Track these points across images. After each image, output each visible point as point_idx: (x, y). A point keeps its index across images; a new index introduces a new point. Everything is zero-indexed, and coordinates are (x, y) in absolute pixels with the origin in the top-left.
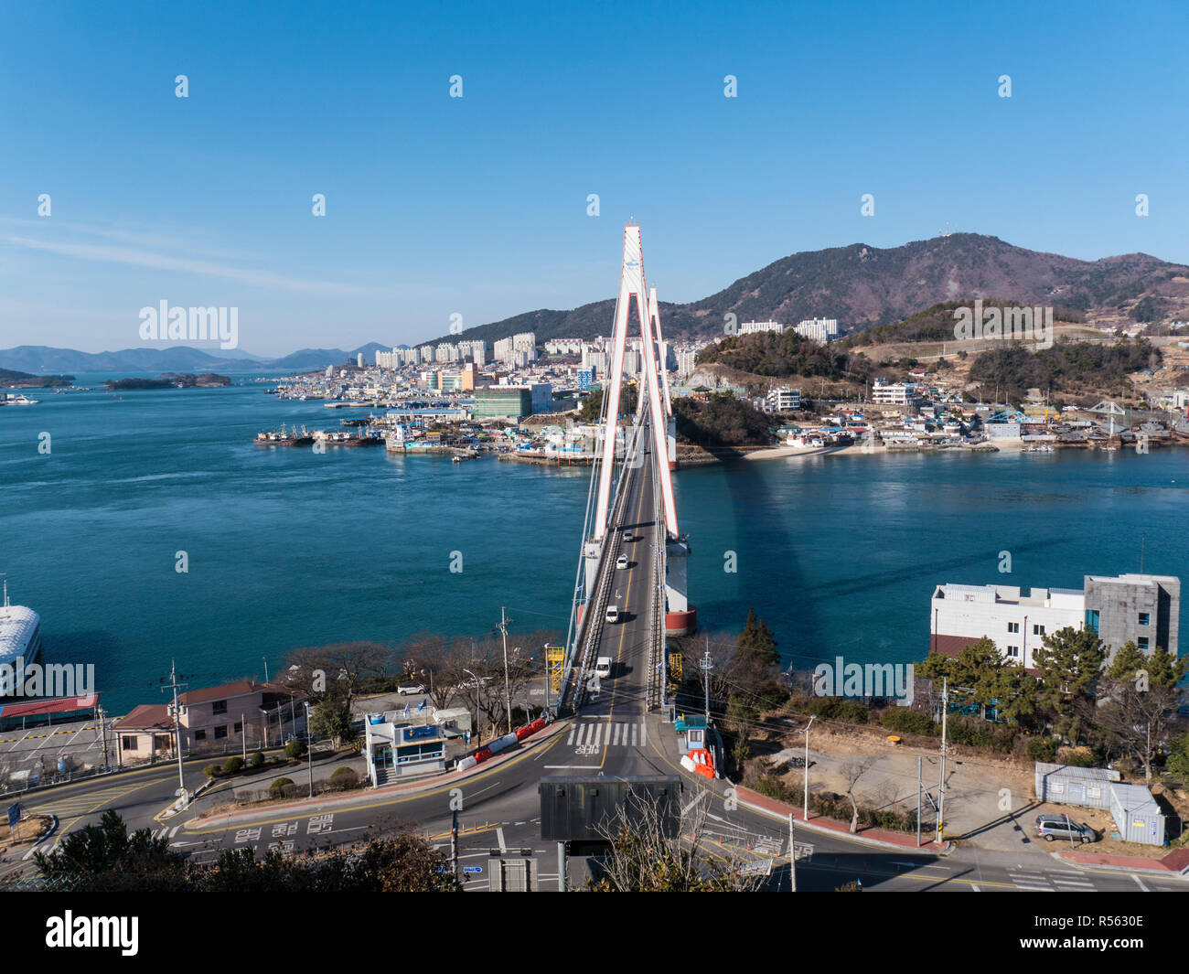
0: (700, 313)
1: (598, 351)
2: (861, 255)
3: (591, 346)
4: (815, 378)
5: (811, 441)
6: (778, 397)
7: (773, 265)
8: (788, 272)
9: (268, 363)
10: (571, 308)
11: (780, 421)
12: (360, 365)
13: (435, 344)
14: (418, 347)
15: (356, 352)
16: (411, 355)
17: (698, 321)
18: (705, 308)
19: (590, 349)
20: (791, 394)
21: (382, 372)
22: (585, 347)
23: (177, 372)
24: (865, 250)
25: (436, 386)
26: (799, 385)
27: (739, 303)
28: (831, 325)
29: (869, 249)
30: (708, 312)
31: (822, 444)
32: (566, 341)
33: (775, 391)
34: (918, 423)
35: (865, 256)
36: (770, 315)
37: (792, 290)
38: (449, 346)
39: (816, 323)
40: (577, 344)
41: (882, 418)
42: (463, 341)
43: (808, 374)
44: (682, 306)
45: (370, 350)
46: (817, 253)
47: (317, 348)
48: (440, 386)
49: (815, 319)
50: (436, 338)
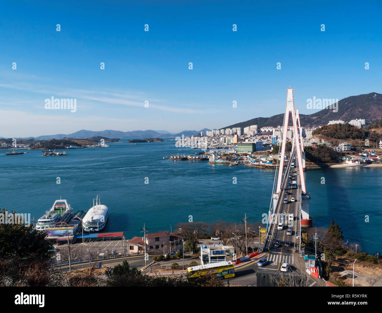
0: (314, 118)
1: (278, 131)
2: (374, 97)
3: (276, 129)
4: (357, 140)
5: (355, 162)
6: (342, 146)
8: (346, 103)
9: (174, 135)
10: (269, 117)
11: (343, 154)
12: (201, 135)
13: (225, 129)
14: (220, 130)
15: (200, 131)
16: (217, 132)
17: (313, 120)
19: (276, 130)
20: (347, 145)
21: (208, 138)
22: (274, 130)
23: (148, 137)
25: (225, 142)
26: (351, 142)
27: (328, 114)
28: (363, 121)
29: (377, 94)
30: (317, 117)
31: (360, 163)
32: (267, 127)
33: (341, 144)
35: (376, 97)
36: (340, 118)
37: (348, 109)
38: (229, 129)
39: (357, 121)
40: (271, 128)
42: (234, 127)
43: (354, 138)
44: (308, 116)
45: (205, 131)
46: (357, 96)
47: (189, 130)
48: (227, 142)
49: (357, 119)
50: (225, 127)
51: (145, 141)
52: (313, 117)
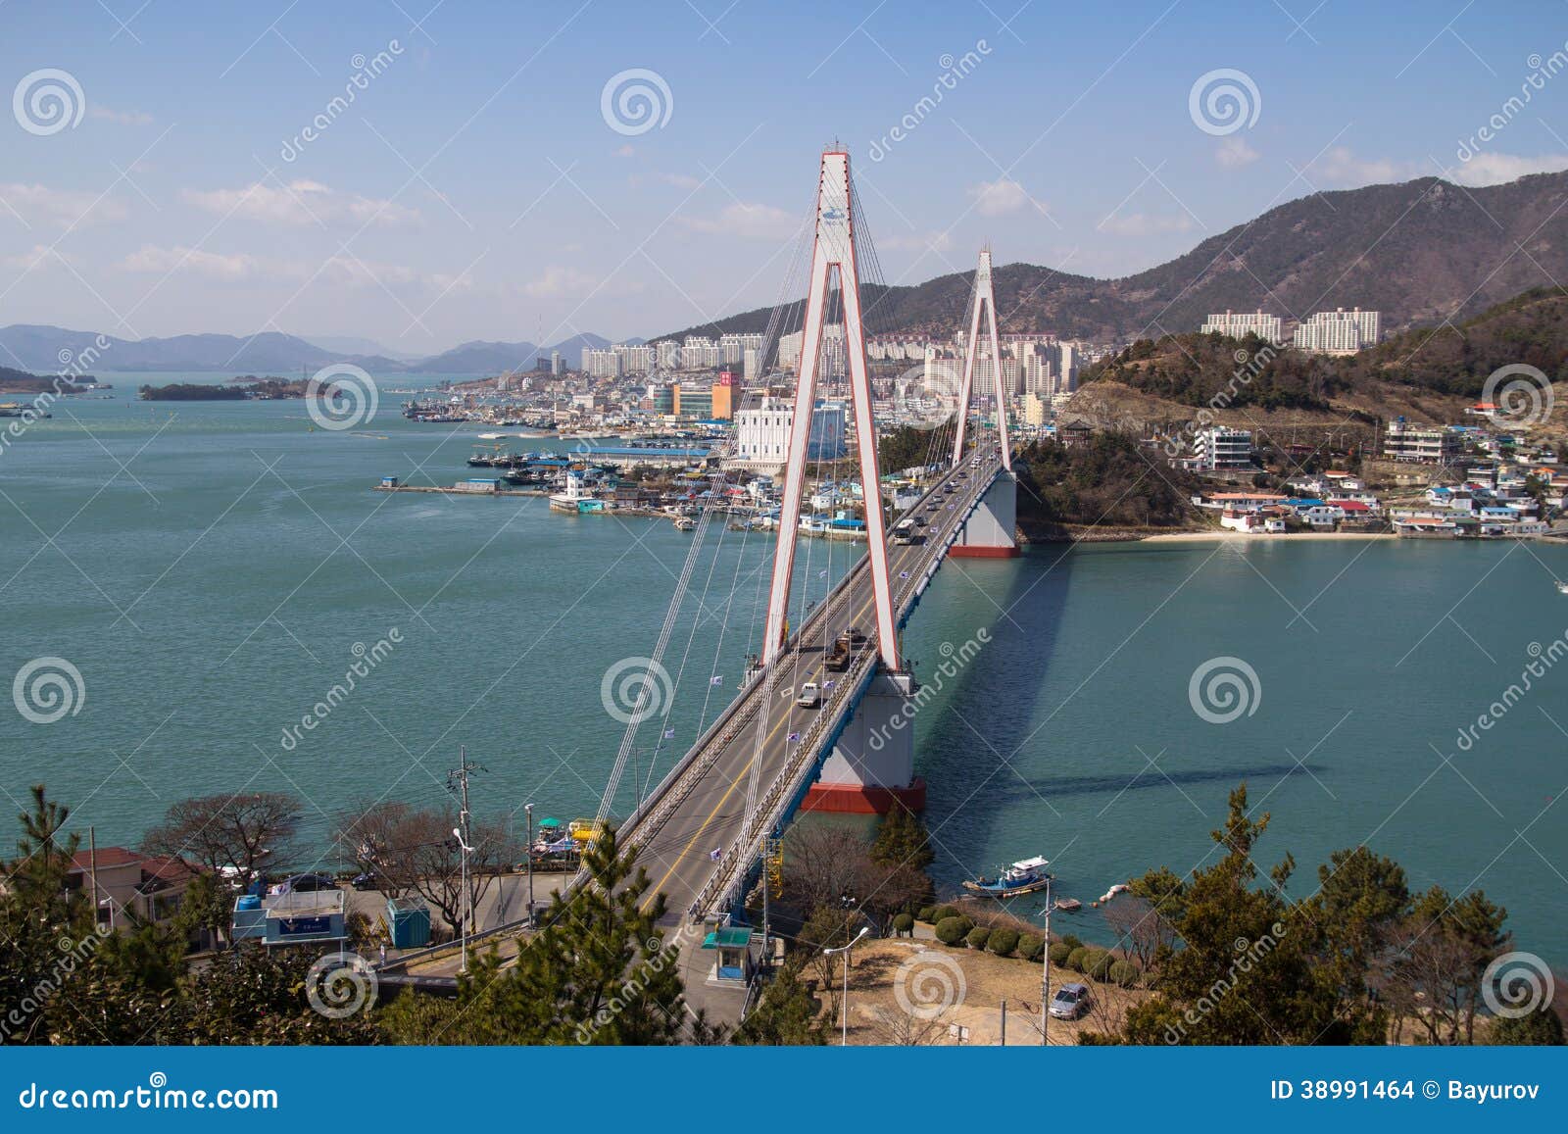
0: (1136, 296)
1: (952, 357)
2: (1433, 198)
3: (940, 348)
4: (1281, 412)
5: (1262, 523)
6: (1207, 441)
7: (1271, 213)
8: (1298, 227)
9: (412, 364)
10: (915, 283)
11: (1202, 485)
12: (554, 371)
13: (679, 338)
14: (653, 343)
15: (551, 350)
16: (643, 357)
17: (1133, 307)
18: (1147, 287)
19: (938, 353)
20: (1235, 440)
21: (590, 383)
22: (928, 353)
23: (261, 376)
24: (1440, 188)
25: (669, 409)
26: (1251, 424)
27: (1208, 279)
28: (1368, 323)
29: (1446, 185)
30: (1153, 293)
31: (1282, 527)
32: (901, 338)
33: (1206, 434)
34: (1460, 495)
35: (1439, 199)
36: (1260, 301)
37: (1302, 257)
38: (705, 342)
39: (1341, 317)
40: (919, 344)
41: (1393, 487)
42: (728, 332)
43: (1270, 406)
44: (1108, 283)
45: (576, 345)
46: (1351, 193)
47: (493, 340)
48: (677, 409)
49: (1340, 309)
50: (683, 329)
51: (236, 394)
52: (1133, 290)
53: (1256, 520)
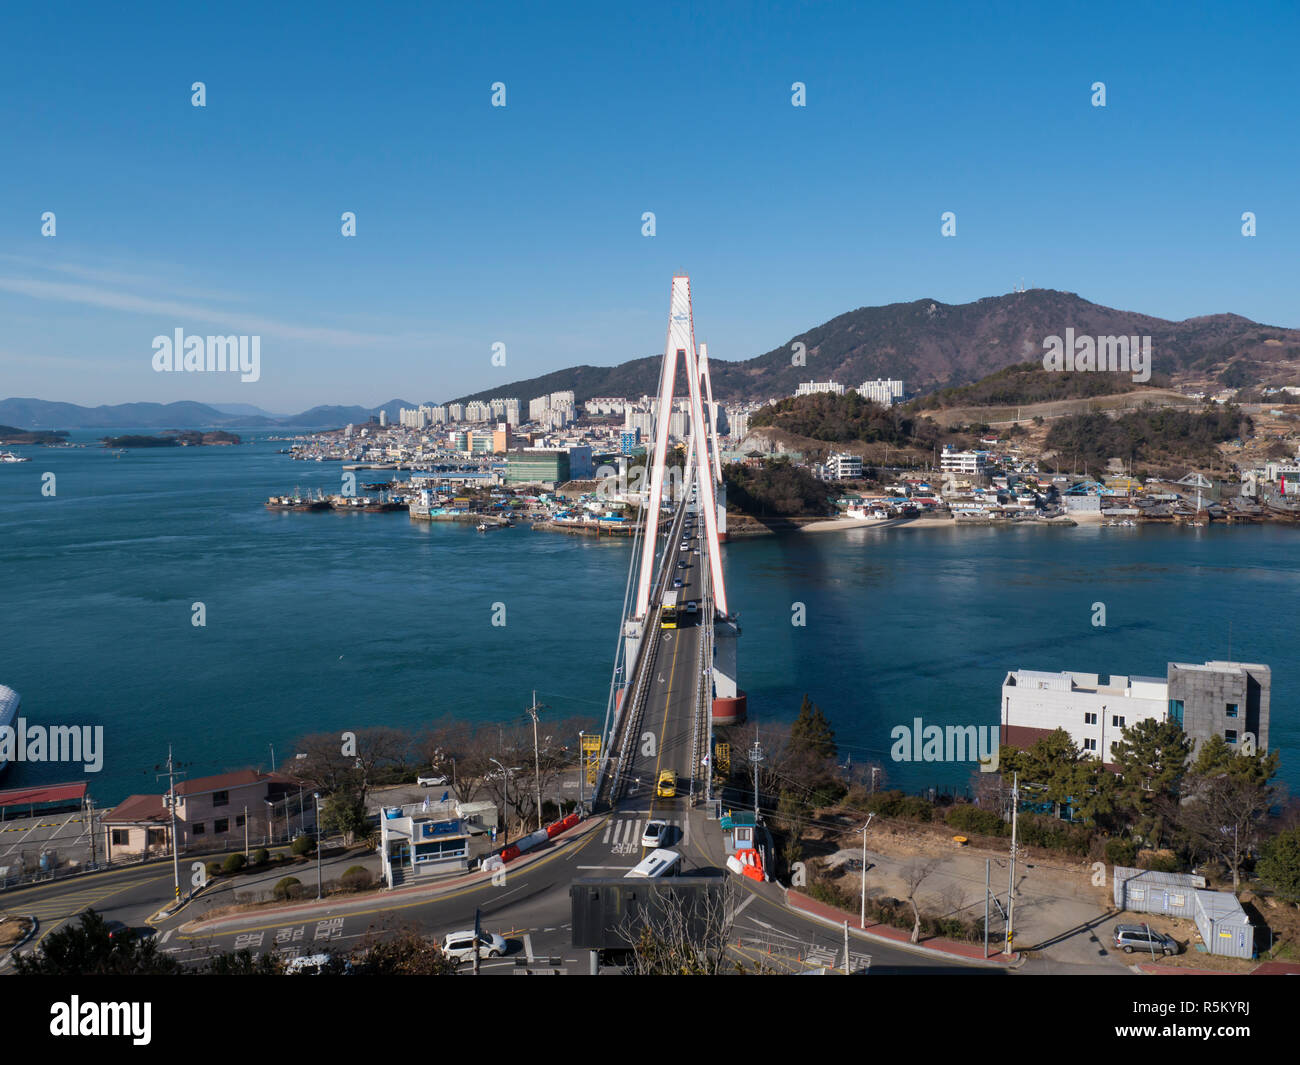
0: (755, 372)
1: (643, 412)
2: (930, 312)
3: (635, 406)
4: (878, 444)
5: (873, 513)
6: (838, 464)
7: (834, 320)
8: (850, 329)
9: (281, 420)
10: (614, 364)
11: (840, 490)
12: (382, 423)
13: (465, 402)
14: (447, 405)
15: (379, 409)
16: (439, 414)
17: (752, 380)
18: (759, 366)
19: (634, 409)
20: (851, 461)
21: (407, 432)
22: (628, 408)
23: (182, 429)
24: (933, 306)
25: (465, 448)
26: (862, 451)
28: (896, 387)
29: (938, 304)
30: (763, 371)
31: (886, 516)
32: (608, 400)
33: (834, 458)
34: (989, 494)
35: (933, 313)
37: (854, 348)
38: (481, 404)
39: (880, 384)
40: (620, 404)
41: (950, 488)
42: (495, 398)
43: (870, 440)
44: (735, 364)
45: (393, 407)
46: (881, 308)
47: (336, 404)
48: (470, 447)
49: (879, 379)
50: (466, 395)
51: (169, 442)
52: (751, 368)
53: (870, 511)
